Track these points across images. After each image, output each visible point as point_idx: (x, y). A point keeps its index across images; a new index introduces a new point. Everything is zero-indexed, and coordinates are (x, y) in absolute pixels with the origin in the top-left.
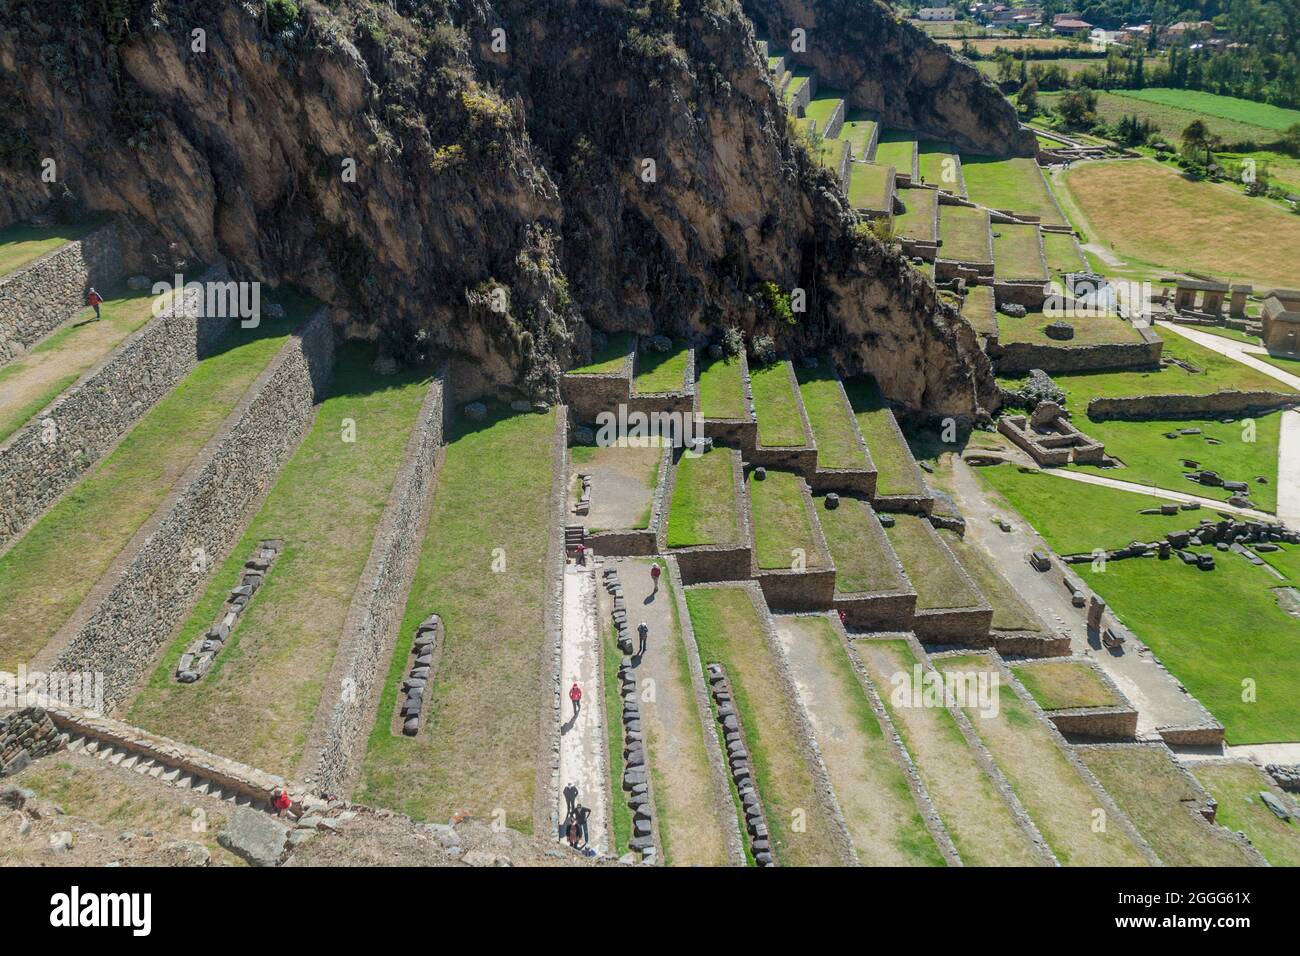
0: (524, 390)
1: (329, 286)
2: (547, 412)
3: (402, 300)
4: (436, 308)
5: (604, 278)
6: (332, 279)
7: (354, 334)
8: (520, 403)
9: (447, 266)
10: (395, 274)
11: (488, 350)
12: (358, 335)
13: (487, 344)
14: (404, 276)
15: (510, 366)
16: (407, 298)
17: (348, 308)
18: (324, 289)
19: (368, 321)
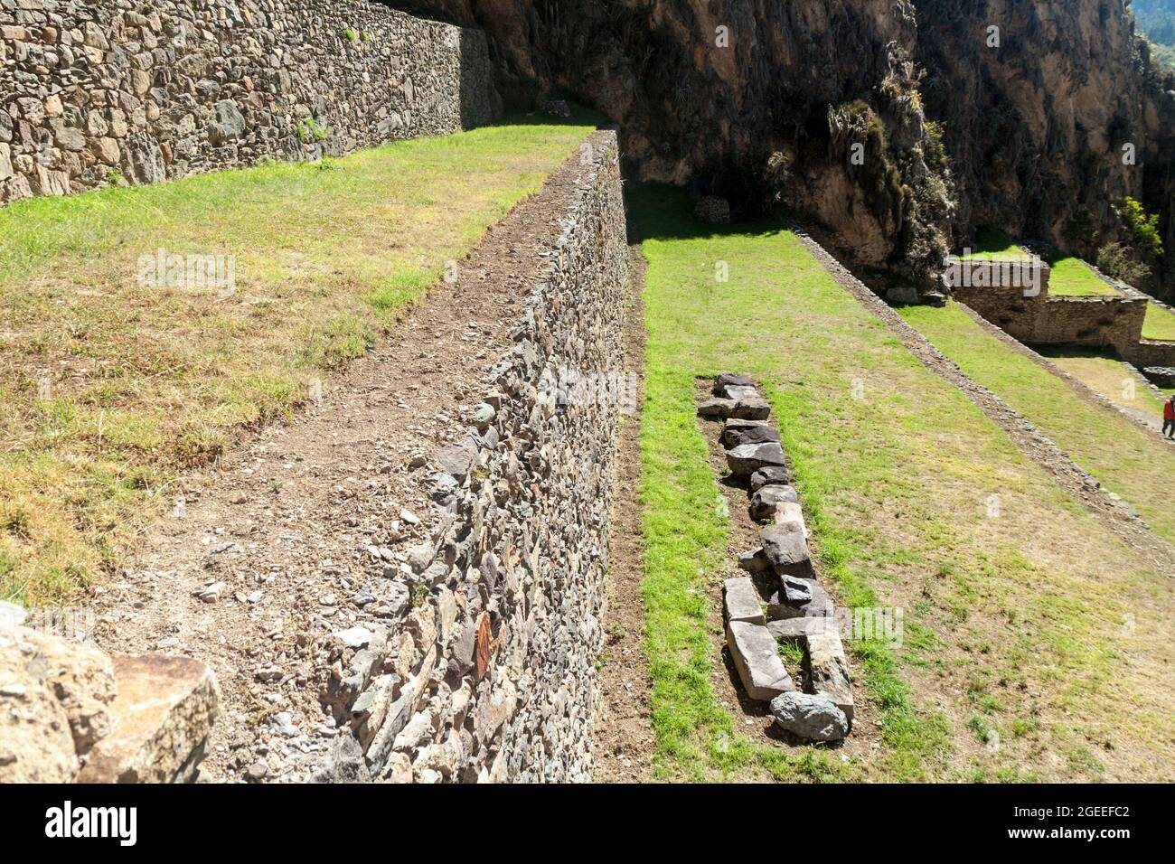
0: (906, 270)
1: (625, 95)
2: (943, 305)
3: (725, 127)
4: (772, 143)
5: (967, 146)
6: (630, 84)
7: (651, 176)
8: (901, 290)
9: (787, 84)
10: (716, 88)
11: (850, 209)
12: (658, 177)
13: (850, 199)
14: (730, 90)
15: (884, 233)
16: (733, 123)
17: (648, 134)
18: (616, 100)
19: (675, 154)
